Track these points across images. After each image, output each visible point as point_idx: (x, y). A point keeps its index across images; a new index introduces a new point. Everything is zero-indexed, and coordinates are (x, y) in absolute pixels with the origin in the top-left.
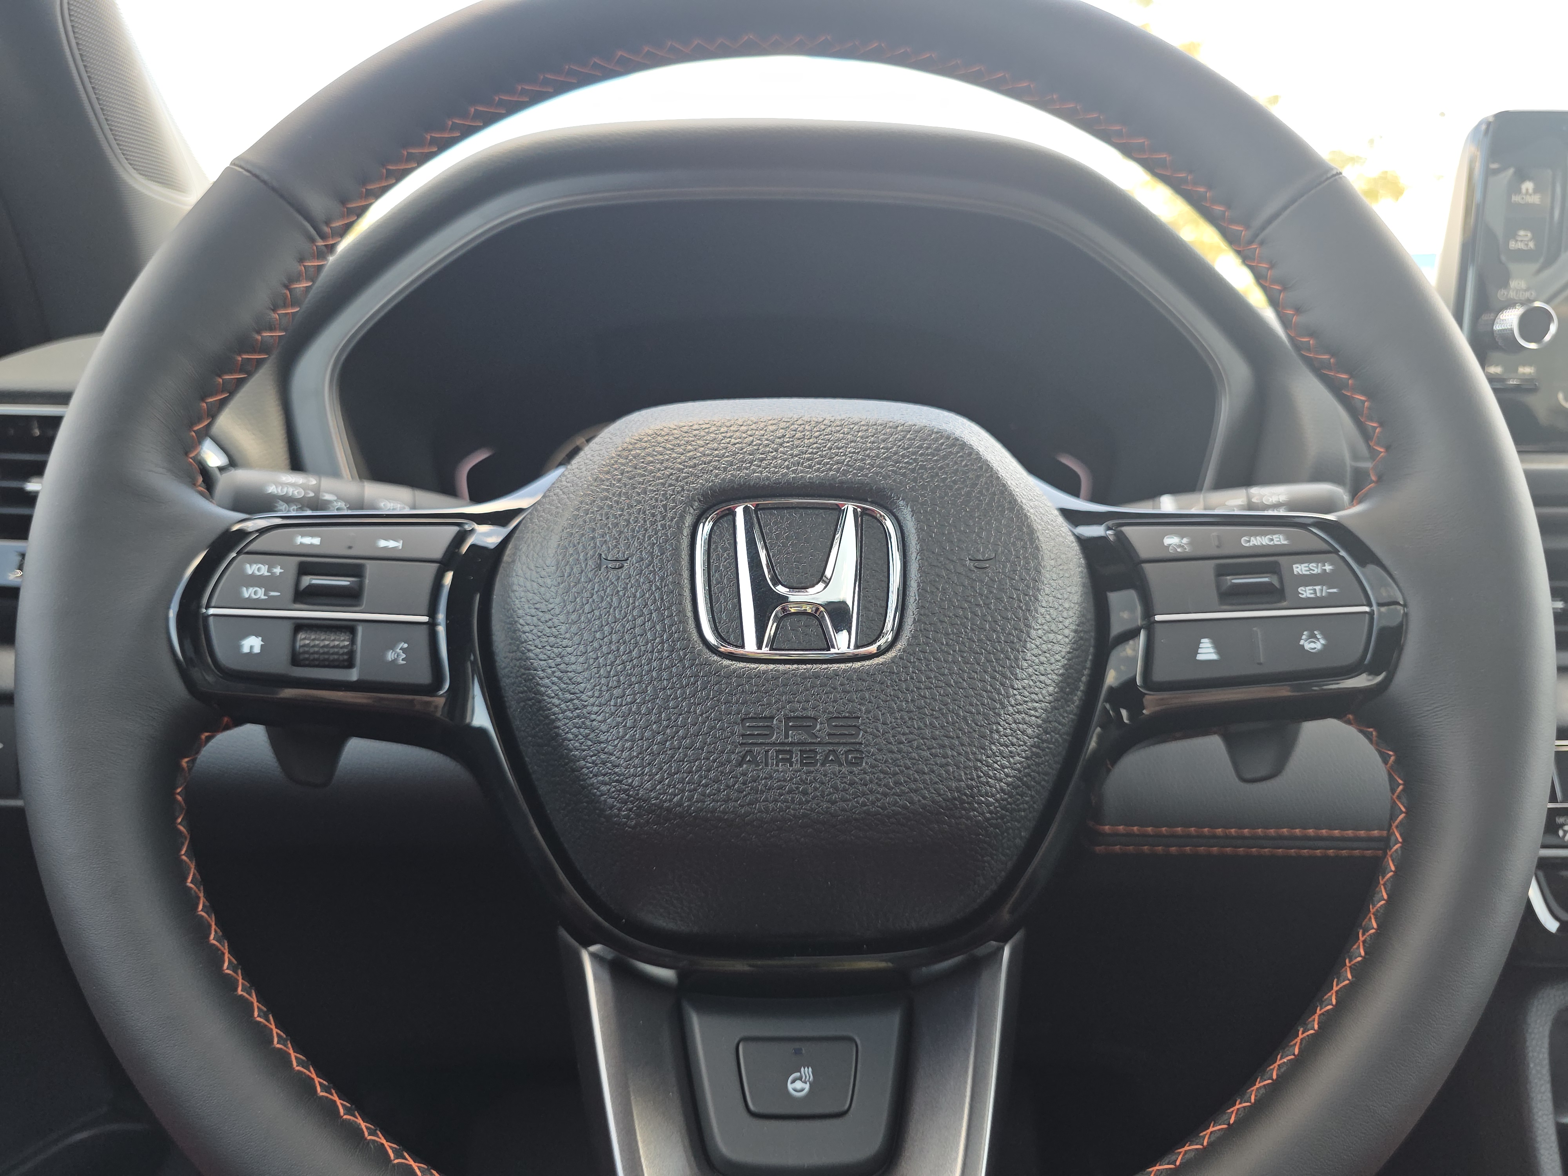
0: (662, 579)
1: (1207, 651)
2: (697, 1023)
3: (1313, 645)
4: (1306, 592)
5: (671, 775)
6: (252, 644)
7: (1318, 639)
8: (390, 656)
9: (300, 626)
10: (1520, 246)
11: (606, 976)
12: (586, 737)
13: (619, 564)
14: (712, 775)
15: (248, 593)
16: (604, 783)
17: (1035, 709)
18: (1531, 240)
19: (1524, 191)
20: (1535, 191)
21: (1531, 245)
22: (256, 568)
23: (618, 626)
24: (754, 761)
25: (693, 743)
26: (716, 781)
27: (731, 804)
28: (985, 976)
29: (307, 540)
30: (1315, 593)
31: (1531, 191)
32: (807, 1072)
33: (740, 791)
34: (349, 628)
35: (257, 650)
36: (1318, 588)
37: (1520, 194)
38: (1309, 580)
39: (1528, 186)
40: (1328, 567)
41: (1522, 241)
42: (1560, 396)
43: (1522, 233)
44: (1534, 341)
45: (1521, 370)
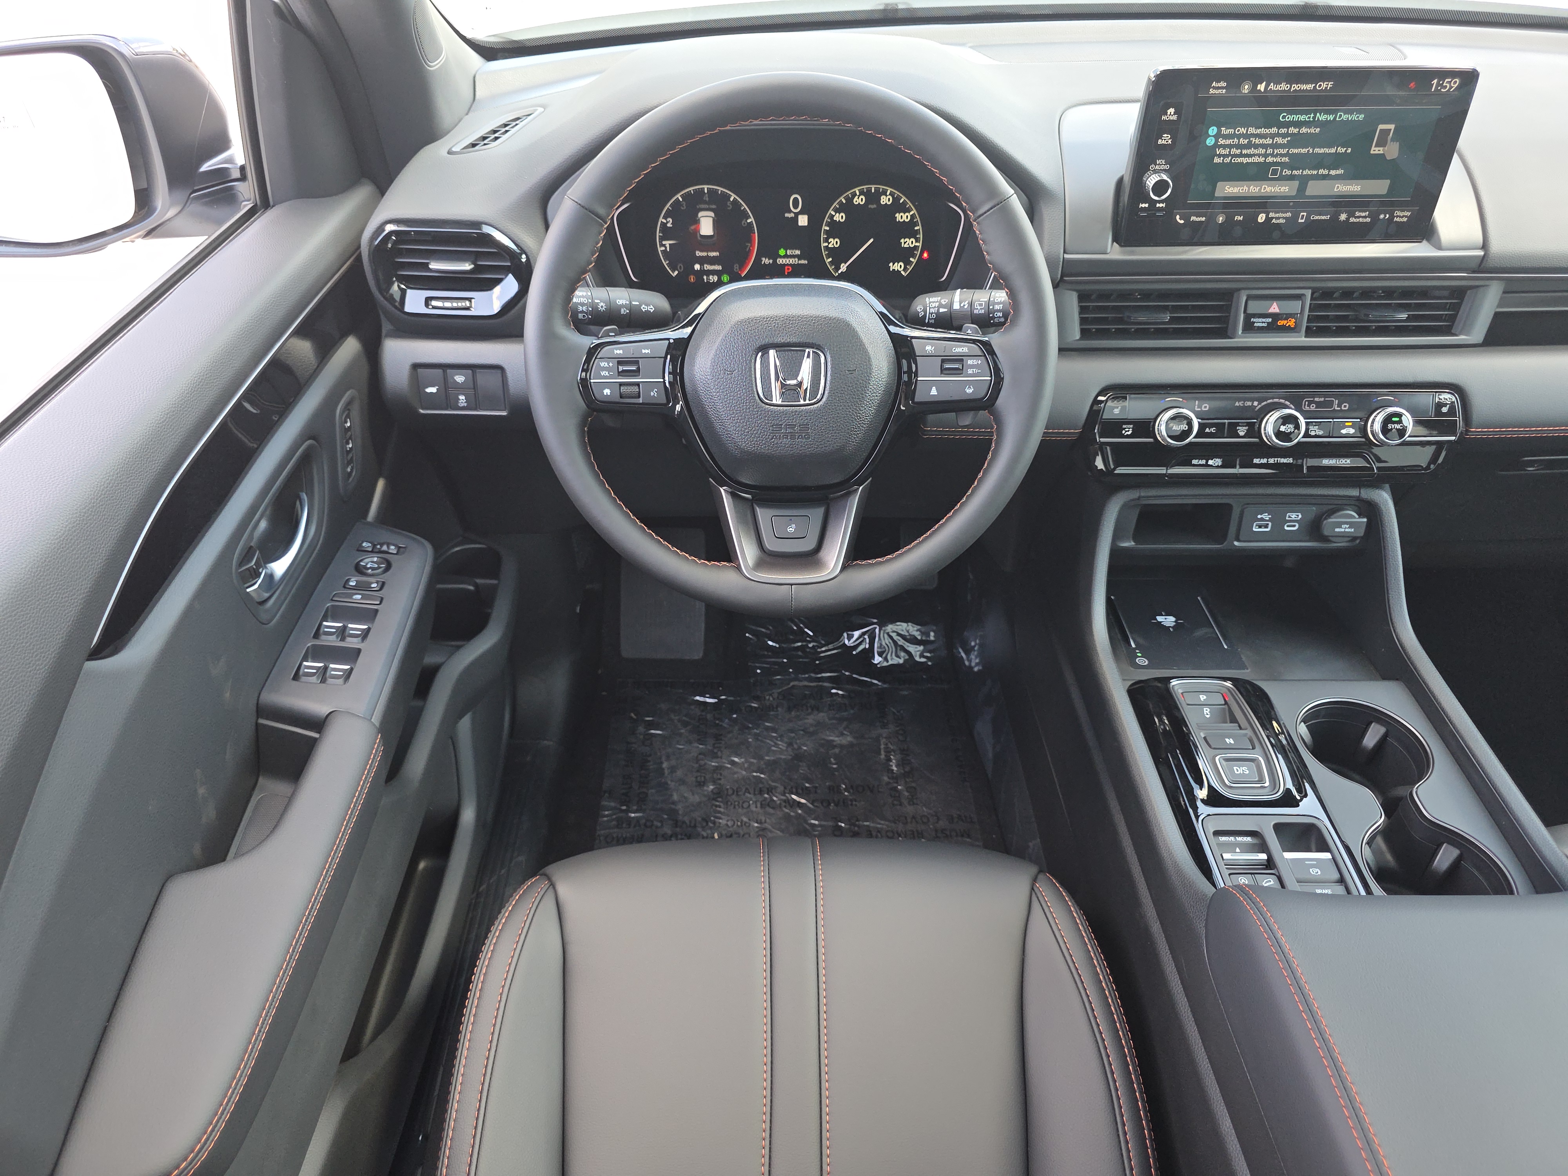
0: (746, 378)
1: (934, 392)
2: (759, 511)
3: (969, 391)
5: (751, 442)
6: (607, 392)
7: (971, 389)
8: (652, 394)
9: (621, 384)
10: (1164, 142)
11: (730, 497)
12: (724, 429)
13: (732, 372)
14: (763, 442)
15: (603, 373)
16: (730, 443)
17: (867, 419)
18: (1170, 139)
19: (1169, 114)
20: (1175, 114)
21: (1170, 142)
22: (604, 364)
23: (732, 394)
24: (776, 438)
25: (757, 433)
26: (765, 444)
27: (769, 451)
28: (851, 497)
29: (618, 352)
30: (972, 372)
31: (1172, 114)
32: (793, 526)
33: (772, 447)
34: (638, 384)
35: (609, 394)
36: (974, 370)
37: (1167, 115)
38: (972, 366)
39: (1171, 111)
40: (980, 362)
41: (1166, 139)
42: (1178, 217)
43: (1165, 135)
44: (1159, 197)
45: (1158, 205)
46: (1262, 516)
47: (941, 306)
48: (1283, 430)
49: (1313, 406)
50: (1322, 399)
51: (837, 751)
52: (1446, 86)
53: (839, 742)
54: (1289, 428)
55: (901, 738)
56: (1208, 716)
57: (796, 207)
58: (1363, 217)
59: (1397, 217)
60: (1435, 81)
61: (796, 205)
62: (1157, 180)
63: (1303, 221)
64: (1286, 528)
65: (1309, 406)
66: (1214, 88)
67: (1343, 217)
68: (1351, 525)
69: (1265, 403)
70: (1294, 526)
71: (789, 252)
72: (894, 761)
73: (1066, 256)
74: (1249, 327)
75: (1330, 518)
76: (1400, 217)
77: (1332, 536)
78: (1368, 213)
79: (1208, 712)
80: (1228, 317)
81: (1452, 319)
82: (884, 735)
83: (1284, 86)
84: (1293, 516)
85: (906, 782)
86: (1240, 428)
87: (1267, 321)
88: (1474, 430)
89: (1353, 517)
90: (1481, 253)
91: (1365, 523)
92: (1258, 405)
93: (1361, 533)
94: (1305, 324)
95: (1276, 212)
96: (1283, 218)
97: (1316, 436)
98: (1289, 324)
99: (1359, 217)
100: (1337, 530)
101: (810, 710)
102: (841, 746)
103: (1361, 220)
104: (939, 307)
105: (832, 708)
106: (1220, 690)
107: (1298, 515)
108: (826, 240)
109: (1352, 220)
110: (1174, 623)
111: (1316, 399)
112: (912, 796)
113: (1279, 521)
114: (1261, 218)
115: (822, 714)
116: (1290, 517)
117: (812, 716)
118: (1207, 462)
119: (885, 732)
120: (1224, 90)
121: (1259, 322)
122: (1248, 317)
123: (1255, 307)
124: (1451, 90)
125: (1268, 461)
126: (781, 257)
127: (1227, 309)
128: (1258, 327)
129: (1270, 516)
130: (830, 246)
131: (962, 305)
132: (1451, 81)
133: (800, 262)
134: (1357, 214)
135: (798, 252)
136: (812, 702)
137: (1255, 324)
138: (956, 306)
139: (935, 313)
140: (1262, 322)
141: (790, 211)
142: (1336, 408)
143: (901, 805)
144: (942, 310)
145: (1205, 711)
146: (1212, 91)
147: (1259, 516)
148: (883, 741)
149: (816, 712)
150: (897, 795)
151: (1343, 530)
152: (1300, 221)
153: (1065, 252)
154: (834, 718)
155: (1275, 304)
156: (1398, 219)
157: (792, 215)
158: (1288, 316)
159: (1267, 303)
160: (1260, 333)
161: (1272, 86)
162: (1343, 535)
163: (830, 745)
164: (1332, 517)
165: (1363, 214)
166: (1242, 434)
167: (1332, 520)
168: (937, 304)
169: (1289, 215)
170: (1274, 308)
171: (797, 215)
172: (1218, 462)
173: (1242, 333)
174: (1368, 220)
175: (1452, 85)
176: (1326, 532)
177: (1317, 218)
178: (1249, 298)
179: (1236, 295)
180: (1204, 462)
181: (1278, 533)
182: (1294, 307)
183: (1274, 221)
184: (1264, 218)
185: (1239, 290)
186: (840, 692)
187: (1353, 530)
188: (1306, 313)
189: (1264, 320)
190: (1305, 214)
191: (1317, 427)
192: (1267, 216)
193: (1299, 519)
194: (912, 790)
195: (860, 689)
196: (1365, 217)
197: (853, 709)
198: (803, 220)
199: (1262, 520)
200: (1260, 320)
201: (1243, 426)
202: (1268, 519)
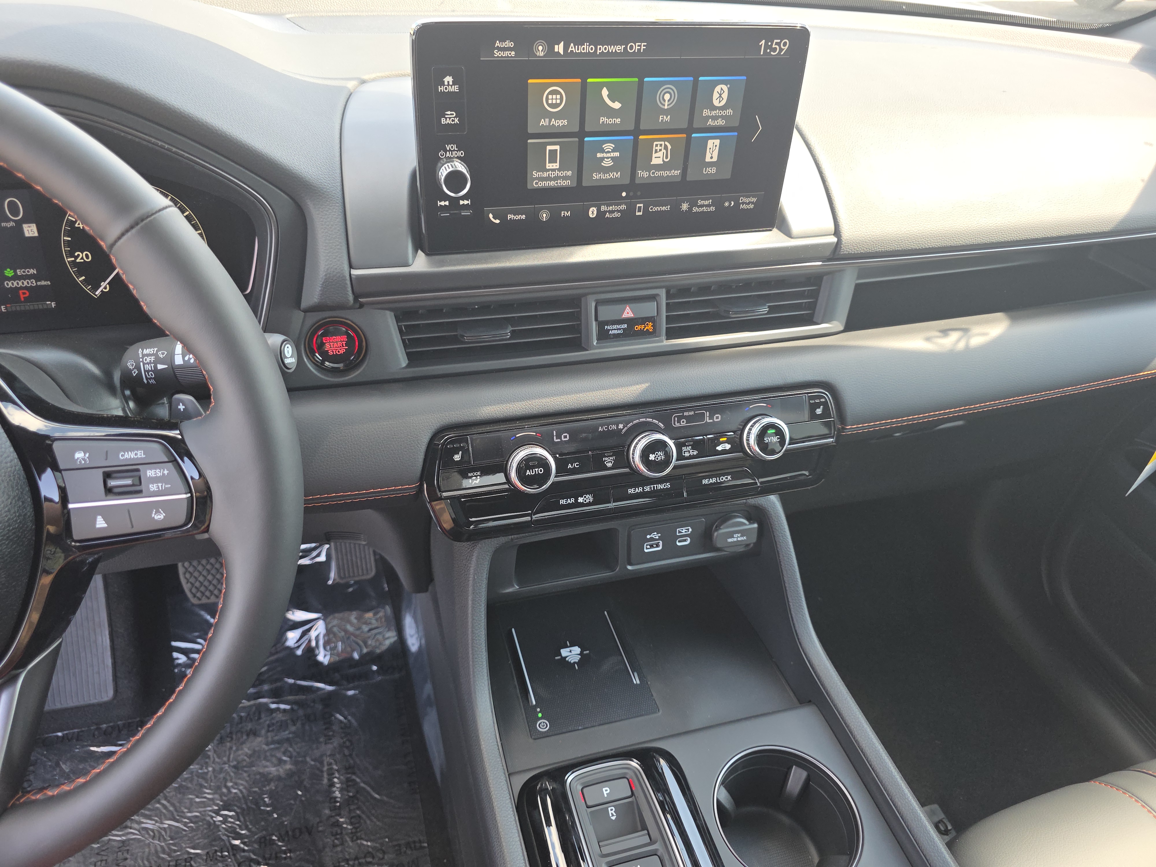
1: (101, 523)
3: (159, 517)
4: (153, 487)
7: (162, 514)
10: (448, 121)
18: (456, 117)
19: (446, 83)
20: (454, 83)
21: (456, 120)
30: (158, 488)
31: (451, 83)
36: (160, 485)
37: (444, 85)
38: (155, 480)
39: (448, 79)
40: (166, 472)
41: (450, 118)
42: (491, 216)
43: (449, 113)
44: (456, 192)
45: (461, 202)
46: (651, 536)
47: (158, 361)
48: (653, 459)
49: (683, 422)
50: (692, 413)
51: (272, 786)
52: (776, 48)
53: (276, 773)
54: (660, 456)
55: (346, 752)
56: (613, 818)
57: (15, 213)
58: (706, 206)
59: (743, 203)
60: (763, 42)
61: (14, 210)
62: (449, 171)
63: (641, 214)
64: (679, 544)
65: (679, 422)
66: (500, 49)
67: (685, 207)
68: (743, 533)
69: (631, 424)
70: (685, 540)
71: (19, 272)
72: (338, 785)
73: (354, 272)
74: (603, 336)
75: (720, 529)
76: (746, 203)
77: (726, 547)
78: (711, 201)
79: (613, 812)
80: (579, 325)
81: (812, 306)
82: (328, 753)
83: (586, 48)
84: (684, 531)
85: (350, 811)
86: (606, 459)
87: (622, 327)
88: (850, 427)
89: (744, 524)
90: (834, 240)
91: (756, 530)
92: (624, 427)
93: (754, 539)
94: (664, 326)
95: (608, 205)
96: (618, 211)
97: (691, 457)
98: (647, 328)
99: (702, 206)
100: (730, 540)
101: (245, 737)
102: (279, 778)
103: (705, 209)
104: (156, 363)
105: (271, 729)
106: (626, 773)
107: (688, 530)
108: (71, 254)
109: (695, 209)
110: (580, 656)
111: (686, 414)
112: (356, 828)
113: (669, 539)
114: (593, 212)
115: (259, 739)
116: (680, 532)
117: (248, 745)
118: (576, 500)
119: (328, 748)
120: (513, 53)
121: (614, 330)
122: (601, 325)
123: (607, 313)
124: (782, 53)
125: (643, 489)
126: (9, 279)
127: (576, 316)
128: (614, 334)
129: (660, 535)
130: (78, 260)
131: (186, 358)
132: (781, 42)
133: (39, 283)
134: (700, 202)
135: (33, 271)
136: (249, 726)
137: (610, 332)
138: (179, 360)
139: (152, 371)
140: (618, 329)
141: (9, 220)
142: (708, 421)
143: (342, 844)
144: (160, 367)
145: (610, 812)
146: (497, 53)
147: (648, 537)
148: (327, 760)
149: (252, 737)
150: (339, 831)
151: (735, 539)
152: (638, 214)
153: (351, 267)
154: (273, 742)
155: (628, 308)
156: (744, 206)
157: (12, 224)
158: (643, 320)
159: (617, 307)
160: (616, 341)
161: (572, 48)
162: (737, 544)
163: (266, 779)
164: (721, 527)
165: (707, 203)
166: (609, 465)
167: (723, 530)
168: (153, 358)
169: (623, 207)
170: (628, 313)
171: (19, 224)
172: (589, 498)
173: (596, 344)
174: (713, 209)
175: (782, 47)
176: (719, 545)
177: (656, 209)
178: (598, 303)
179: (583, 299)
180: (573, 500)
181: (670, 550)
182: (649, 309)
183: (607, 215)
184: (595, 212)
185: (585, 295)
186: (282, 706)
187: (745, 538)
188: (664, 314)
189: (619, 327)
190: (642, 205)
191: (690, 447)
192: (599, 210)
193: (689, 533)
194: (354, 820)
195: (304, 697)
196: (708, 206)
197: (295, 725)
198: (30, 229)
199: (652, 539)
200: (615, 327)
201: (610, 456)
202: (657, 537)
